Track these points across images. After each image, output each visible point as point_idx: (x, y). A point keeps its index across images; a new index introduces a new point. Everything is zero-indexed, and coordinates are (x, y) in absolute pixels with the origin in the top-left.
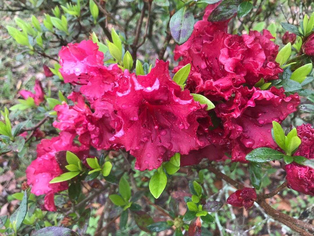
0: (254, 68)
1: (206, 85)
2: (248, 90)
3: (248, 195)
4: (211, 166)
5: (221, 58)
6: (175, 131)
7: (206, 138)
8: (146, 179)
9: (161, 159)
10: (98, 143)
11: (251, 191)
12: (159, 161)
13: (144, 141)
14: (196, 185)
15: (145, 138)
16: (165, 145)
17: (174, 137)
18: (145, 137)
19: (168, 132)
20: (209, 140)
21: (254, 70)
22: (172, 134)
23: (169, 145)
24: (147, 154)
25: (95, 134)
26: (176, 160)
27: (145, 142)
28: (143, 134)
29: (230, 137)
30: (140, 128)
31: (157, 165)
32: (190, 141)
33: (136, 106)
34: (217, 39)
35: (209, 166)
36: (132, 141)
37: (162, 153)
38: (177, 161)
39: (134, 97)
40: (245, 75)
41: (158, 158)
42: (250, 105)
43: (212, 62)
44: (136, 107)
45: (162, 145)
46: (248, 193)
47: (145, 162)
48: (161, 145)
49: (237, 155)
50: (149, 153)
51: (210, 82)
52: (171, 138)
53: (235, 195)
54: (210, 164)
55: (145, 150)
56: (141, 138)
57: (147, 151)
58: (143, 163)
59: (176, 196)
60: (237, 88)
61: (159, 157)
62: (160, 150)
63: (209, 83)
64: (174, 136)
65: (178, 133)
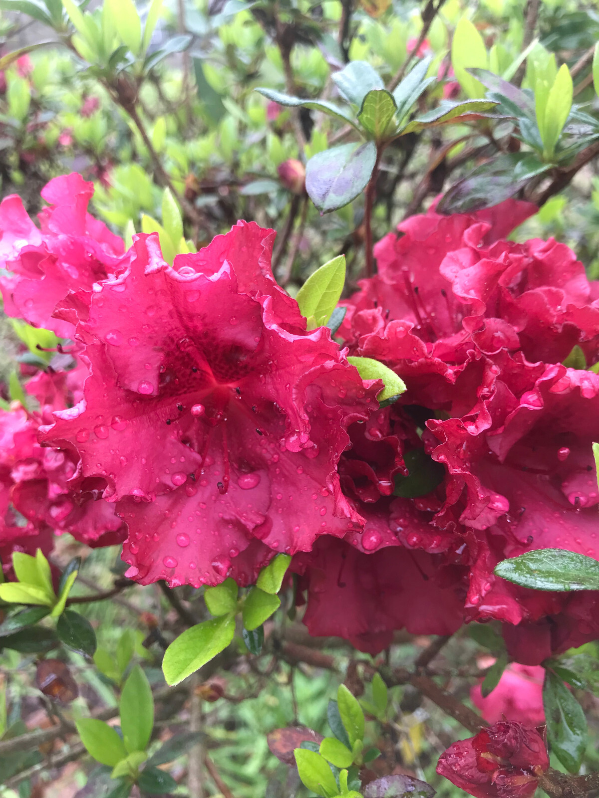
0: (548, 306)
1: (389, 332)
2: (522, 362)
3: (509, 740)
4: (423, 674)
5: (447, 266)
6: (285, 476)
7: (389, 525)
8: (213, 693)
9: (228, 568)
10: (64, 518)
11: (525, 731)
12: (216, 569)
13: (171, 484)
14: (345, 702)
15: (178, 477)
16: (247, 519)
17: (279, 496)
18: (179, 473)
19: (264, 481)
20: (396, 533)
21: (548, 311)
22: (276, 488)
23: (259, 521)
24: (179, 535)
25: (59, 483)
26: (272, 573)
27: (175, 487)
28: (173, 461)
29: (461, 519)
30: (164, 437)
31: (202, 579)
32: (326, 510)
33: (154, 350)
34: (448, 236)
35: (418, 673)
36: (121, 462)
37: (236, 549)
38: (273, 578)
39: (151, 314)
40: (522, 328)
41: (214, 560)
42: (525, 405)
43: (434, 310)
44: (155, 353)
45: (237, 519)
46: (511, 732)
47: (164, 560)
48: (233, 518)
49: (482, 588)
50: (185, 535)
51: (403, 325)
52: (271, 500)
53: (470, 745)
54: (421, 669)
55: (175, 520)
56: (166, 473)
57: (180, 526)
58: (159, 561)
59: (285, 746)
60: (490, 353)
61: (221, 557)
62: (231, 538)
63: (401, 329)
64: (280, 492)
65: (294, 484)
